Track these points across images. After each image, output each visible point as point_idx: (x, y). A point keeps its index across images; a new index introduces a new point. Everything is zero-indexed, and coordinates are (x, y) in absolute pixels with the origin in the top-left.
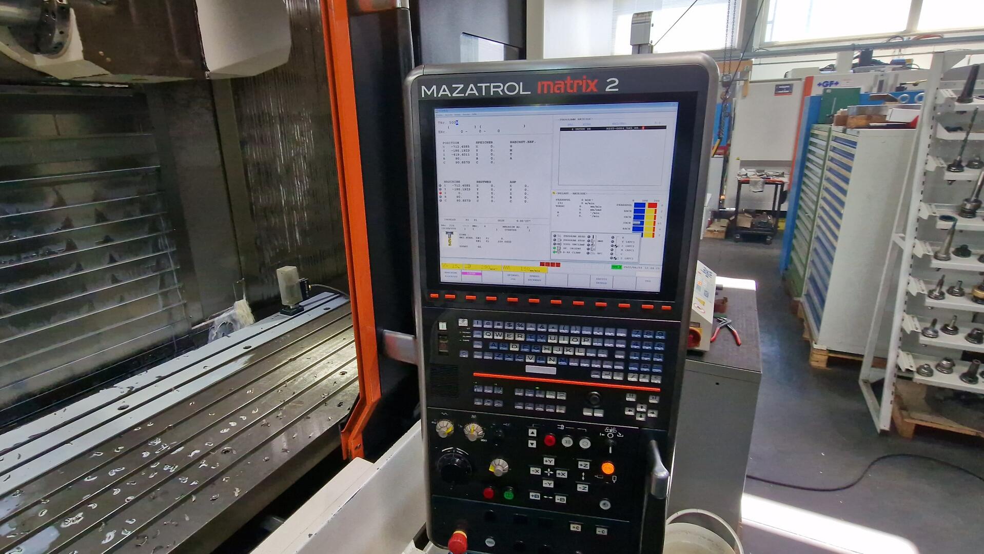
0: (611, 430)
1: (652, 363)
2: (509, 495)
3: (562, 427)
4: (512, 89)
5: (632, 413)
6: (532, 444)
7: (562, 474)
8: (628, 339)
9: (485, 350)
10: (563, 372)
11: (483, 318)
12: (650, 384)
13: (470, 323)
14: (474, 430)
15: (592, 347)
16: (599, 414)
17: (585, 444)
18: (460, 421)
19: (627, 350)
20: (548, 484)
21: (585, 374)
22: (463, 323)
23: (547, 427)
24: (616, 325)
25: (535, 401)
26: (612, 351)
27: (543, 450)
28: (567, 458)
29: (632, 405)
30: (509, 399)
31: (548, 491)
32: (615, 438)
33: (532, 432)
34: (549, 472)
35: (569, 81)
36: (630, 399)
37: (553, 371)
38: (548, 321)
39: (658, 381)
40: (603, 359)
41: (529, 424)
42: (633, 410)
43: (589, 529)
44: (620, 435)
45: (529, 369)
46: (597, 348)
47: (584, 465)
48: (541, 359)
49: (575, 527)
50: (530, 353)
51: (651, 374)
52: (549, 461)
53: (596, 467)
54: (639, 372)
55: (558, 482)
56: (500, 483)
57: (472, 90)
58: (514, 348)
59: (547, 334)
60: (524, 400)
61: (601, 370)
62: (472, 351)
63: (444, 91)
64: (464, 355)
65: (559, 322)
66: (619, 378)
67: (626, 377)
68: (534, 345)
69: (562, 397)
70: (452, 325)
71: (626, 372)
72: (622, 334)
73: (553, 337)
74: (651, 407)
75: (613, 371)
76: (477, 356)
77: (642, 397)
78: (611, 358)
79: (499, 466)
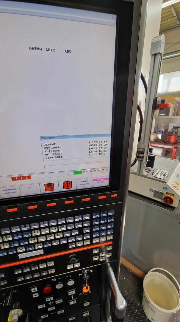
0: (86, 271)
3: (55, 280)
5: (97, 259)
6: (36, 295)
7: (59, 301)
8: (91, 220)
12: (106, 241)
15: (67, 230)
16: (78, 265)
20: (51, 309)
21: (65, 247)
24: (82, 213)
25: (32, 272)
26: (81, 230)
29: (98, 254)
32: (89, 273)
33: (34, 290)
34: (51, 304)
36: (95, 252)
37: (41, 252)
38: (30, 222)
39: (111, 238)
40: (75, 236)
41: (32, 285)
42: (98, 257)
44: (91, 271)
45: (21, 256)
46: (71, 230)
47: (72, 293)
48: (29, 247)
50: (20, 246)
51: (107, 235)
52: (49, 299)
54: (100, 237)
55: (57, 305)
58: (5, 246)
59: (31, 230)
61: (76, 242)
65: (39, 220)
67: (91, 241)
68: (22, 240)
69: (52, 264)
71: (91, 239)
72: (87, 217)
73: (36, 231)
74: (108, 252)
75: (83, 240)
78: (81, 233)
79: (15, 314)
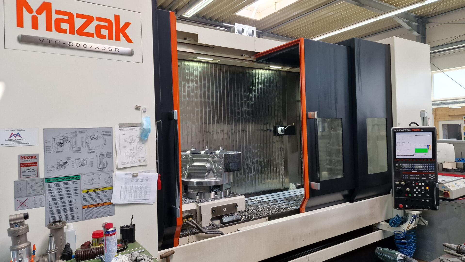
1: (433, 169)
2: (410, 195)
3: (419, 181)
4: (408, 130)
5: (430, 178)
6: (414, 185)
7: (420, 190)
8: (428, 165)
9: (405, 168)
10: (418, 171)
11: (404, 163)
12: (433, 172)
13: (402, 164)
14: (403, 183)
15: (423, 167)
16: (425, 178)
17: (423, 184)
18: (400, 182)
19: (428, 167)
20: (417, 192)
21: (422, 171)
22: (401, 164)
23: (416, 181)
24: (426, 163)
25: (414, 177)
26: (426, 167)
27: (416, 185)
28: (420, 187)
29: (430, 176)
30: (409, 177)
31: (417, 194)
32: (428, 182)
33: (414, 183)
34: (417, 190)
35: (416, 129)
36: (430, 175)
37: (417, 171)
38: (415, 163)
39: (434, 172)
41: (413, 181)
43: (425, 201)
44: (429, 182)
45: (412, 171)
46: (424, 167)
47: (423, 188)
48: (414, 170)
49: (423, 201)
50: (412, 169)
51: (433, 171)
52: (417, 188)
53: (425, 188)
54: (431, 171)
55: (419, 192)
56: (408, 193)
57: (402, 130)
58: (410, 168)
59: (415, 165)
60: (412, 177)
61: (425, 171)
62: (402, 169)
63: (398, 130)
64: (401, 170)
65: (417, 163)
66: (428, 172)
67: (429, 172)
68: (413, 167)
69: (418, 176)
70: (399, 165)
71: (429, 171)
72: (427, 164)
75: (426, 171)
76: (403, 170)
77: (432, 175)
78: (426, 169)
79: (408, 189)
